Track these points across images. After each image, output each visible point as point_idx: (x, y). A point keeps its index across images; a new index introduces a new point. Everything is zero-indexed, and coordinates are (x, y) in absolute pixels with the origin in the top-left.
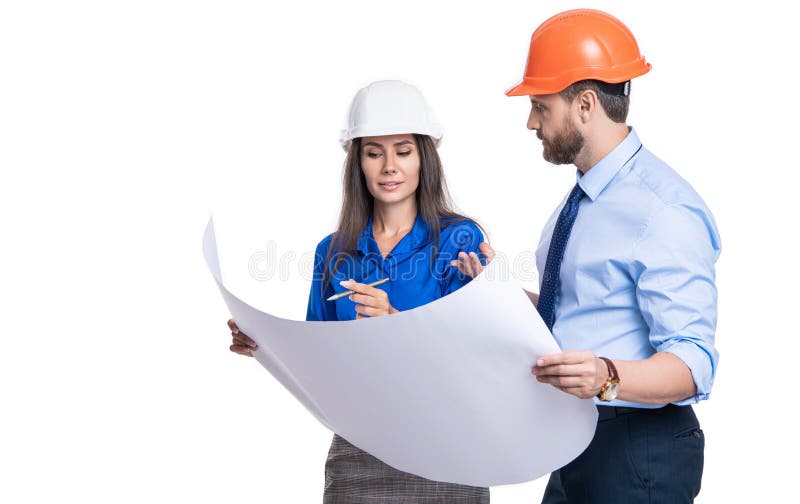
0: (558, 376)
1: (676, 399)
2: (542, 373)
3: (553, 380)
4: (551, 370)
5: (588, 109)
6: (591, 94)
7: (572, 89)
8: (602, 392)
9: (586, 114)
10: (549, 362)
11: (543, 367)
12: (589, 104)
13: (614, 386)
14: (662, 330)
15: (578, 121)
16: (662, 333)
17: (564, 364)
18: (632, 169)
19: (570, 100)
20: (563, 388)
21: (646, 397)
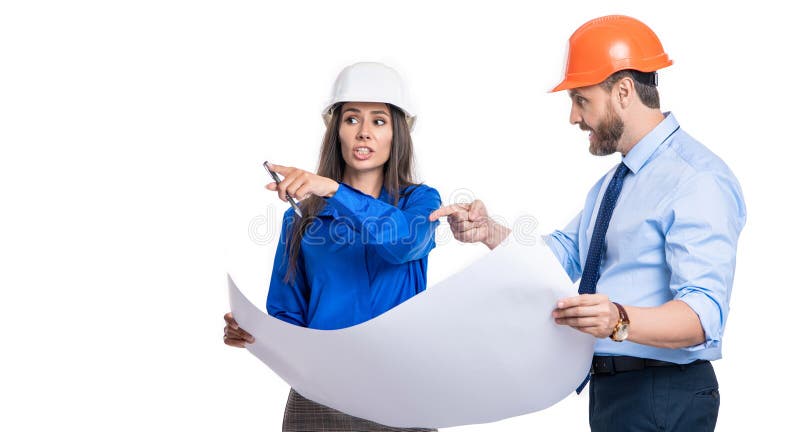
0: (576, 317)
1: (685, 344)
2: (562, 315)
3: (571, 321)
4: (570, 312)
5: (626, 96)
6: (628, 82)
7: (611, 79)
8: (614, 332)
9: (625, 100)
10: (569, 304)
11: (563, 309)
12: (626, 91)
13: (625, 327)
14: (679, 280)
15: (618, 107)
16: (678, 283)
17: (582, 305)
18: (670, 145)
19: (609, 89)
20: (580, 328)
21: (656, 340)
